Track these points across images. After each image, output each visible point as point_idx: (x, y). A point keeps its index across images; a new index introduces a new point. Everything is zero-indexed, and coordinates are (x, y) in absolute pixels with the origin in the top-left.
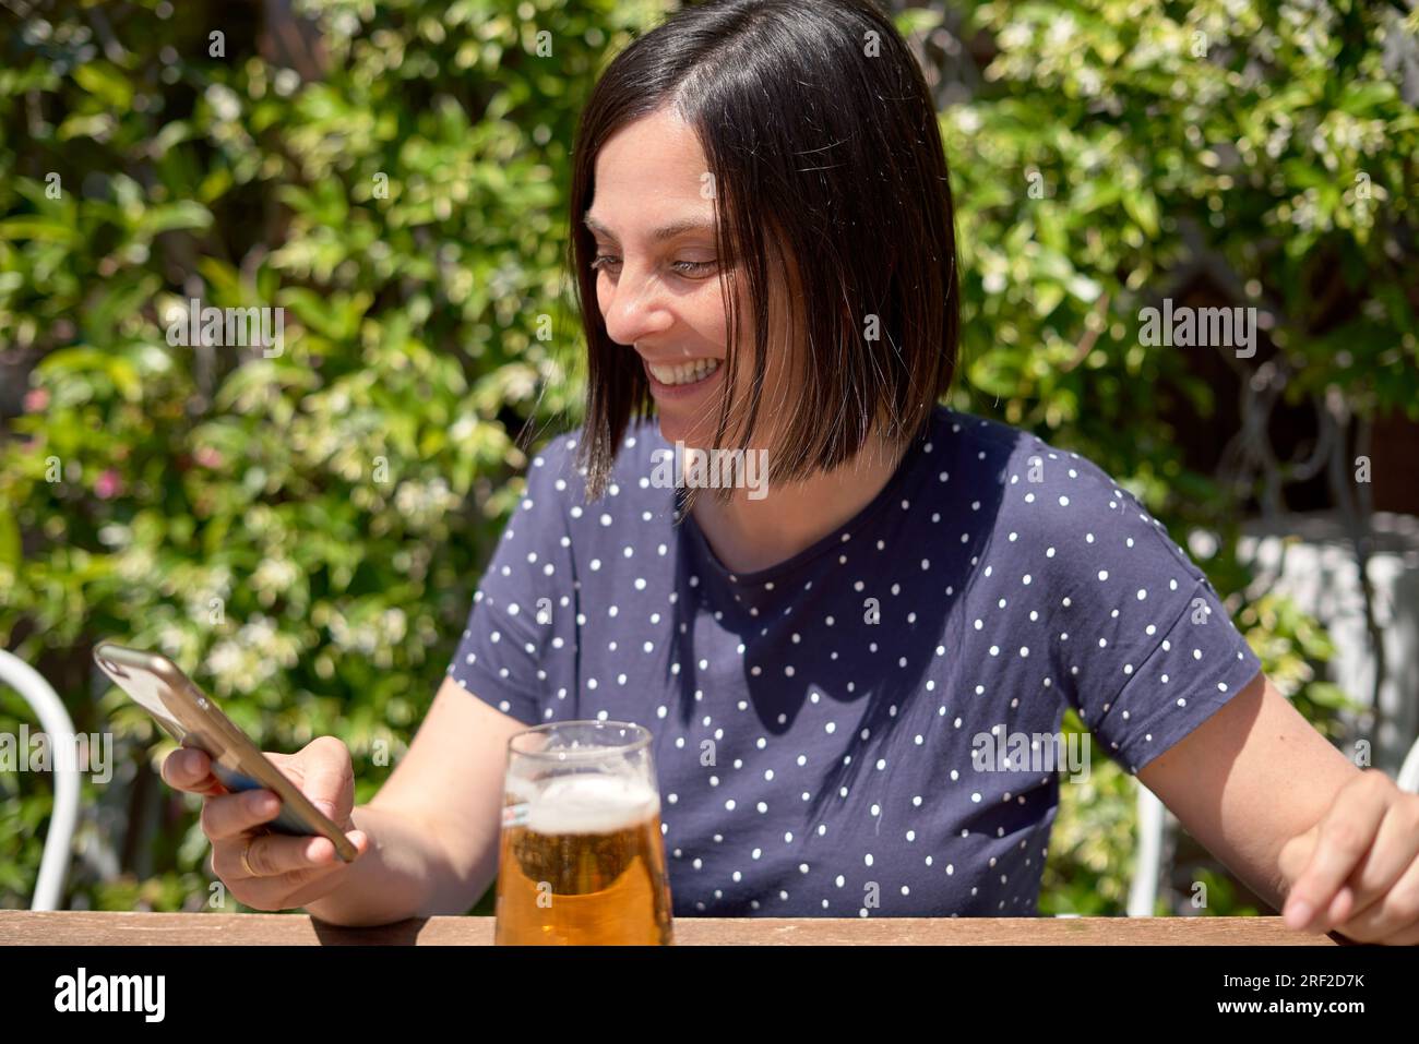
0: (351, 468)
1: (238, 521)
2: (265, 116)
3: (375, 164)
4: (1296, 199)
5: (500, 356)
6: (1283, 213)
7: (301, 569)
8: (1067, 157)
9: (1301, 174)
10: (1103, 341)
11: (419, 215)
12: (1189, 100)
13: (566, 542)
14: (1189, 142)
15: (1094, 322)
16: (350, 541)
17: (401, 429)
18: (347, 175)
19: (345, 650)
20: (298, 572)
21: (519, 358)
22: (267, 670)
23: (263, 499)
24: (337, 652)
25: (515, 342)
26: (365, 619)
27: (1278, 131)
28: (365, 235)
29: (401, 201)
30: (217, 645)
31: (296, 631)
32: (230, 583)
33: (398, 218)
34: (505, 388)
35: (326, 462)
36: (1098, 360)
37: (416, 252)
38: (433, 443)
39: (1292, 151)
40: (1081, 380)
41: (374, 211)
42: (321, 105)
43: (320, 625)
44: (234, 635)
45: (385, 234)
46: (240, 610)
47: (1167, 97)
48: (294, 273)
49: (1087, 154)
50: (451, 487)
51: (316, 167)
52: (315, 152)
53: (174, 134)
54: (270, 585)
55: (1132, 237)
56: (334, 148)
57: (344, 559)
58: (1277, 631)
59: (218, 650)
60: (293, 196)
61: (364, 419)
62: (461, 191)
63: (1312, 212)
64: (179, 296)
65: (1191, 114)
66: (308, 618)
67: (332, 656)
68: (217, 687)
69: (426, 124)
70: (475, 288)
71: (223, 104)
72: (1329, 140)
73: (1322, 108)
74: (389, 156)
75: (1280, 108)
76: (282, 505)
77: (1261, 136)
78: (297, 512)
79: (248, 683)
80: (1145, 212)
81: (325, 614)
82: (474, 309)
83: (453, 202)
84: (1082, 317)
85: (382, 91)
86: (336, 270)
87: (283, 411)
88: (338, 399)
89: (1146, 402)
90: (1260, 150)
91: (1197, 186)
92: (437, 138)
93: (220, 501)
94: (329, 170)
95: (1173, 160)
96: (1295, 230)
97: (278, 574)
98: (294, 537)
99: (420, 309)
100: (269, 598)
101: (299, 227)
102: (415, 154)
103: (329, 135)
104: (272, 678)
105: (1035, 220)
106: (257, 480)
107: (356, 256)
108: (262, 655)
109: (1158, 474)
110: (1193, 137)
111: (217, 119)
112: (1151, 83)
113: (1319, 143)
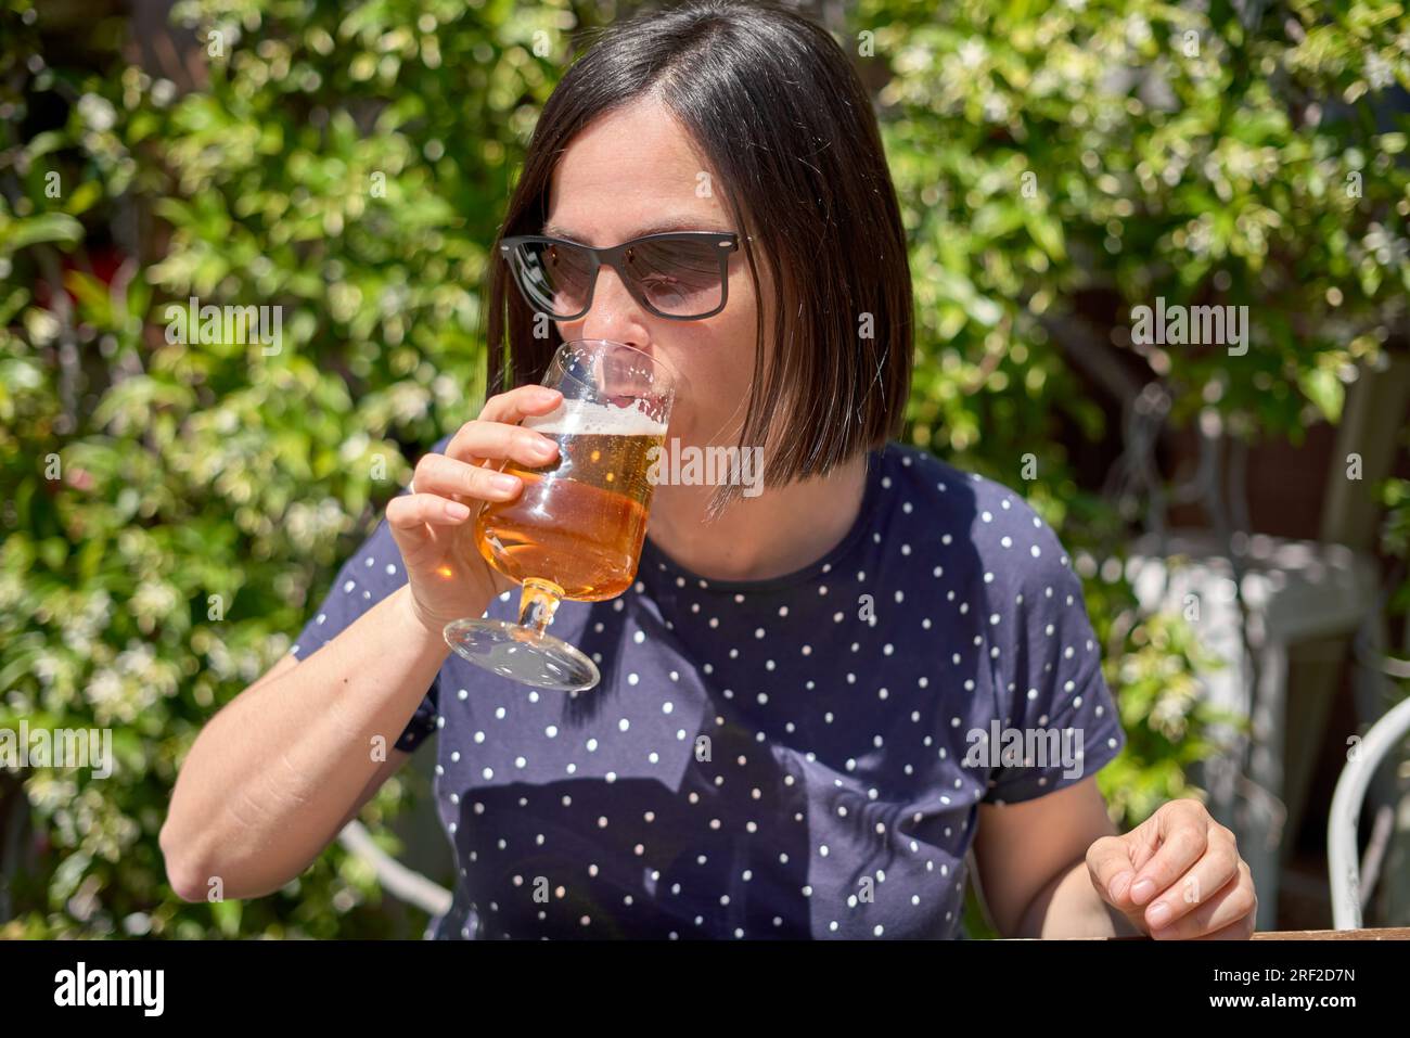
0: (240, 489)
1: (112, 544)
2: (141, 127)
3: (256, 179)
4: (1191, 223)
5: (387, 376)
6: (1178, 239)
7: (180, 594)
8: (966, 181)
9: (1196, 201)
10: (1005, 364)
11: (307, 229)
12: (1090, 126)
14: (1085, 168)
15: (995, 345)
16: (230, 564)
17: (292, 449)
18: (227, 187)
19: (224, 677)
20: (177, 596)
21: (408, 377)
22: (147, 698)
23: (138, 521)
24: (216, 680)
25: (405, 360)
26: (247, 644)
27: (1175, 159)
28: (247, 252)
29: (288, 215)
30: (95, 673)
31: (175, 658)
32: (109, 609)
33: (282, 233)
34: (393, 408)
35: (212, 483)
36: (998, 382)
37: (302, 267)
38: (327, 464)
39: (1188, 178)
40: (980, 401)
41: (255, 226)
42: (199, 115)
43: (199, 652)
44: (111, 662)
45: (268, 251)
46: (115, 638)
47: (1068, 123)
48: (173, 289)
49: (987, 178)
50: (344, 509)
51: (193, 179)
52: (195, 164)
53: (44, 143)
54: (149, 610)
55: (1036, 261)
56: (214, 161)
57: (222, 584)
58: (1170, 649)
59: (98, 678)
60: (171, 209)
61: (252, 439)
62: (356, 206)
63: (1207, 237)
64: (47, 313)
65: (1092, 141)
66: (186, 642)
67: (210, 683)
68: (96, 717)
69: (311, 137)
70: (364, 306)
71: (96, 113)
72: (1224, 166)
73: (1215, 137)
74: (272, 171)
75: (1179, 136)
76: (155, 529)
77: (1160, 163)
78: (173, 536)
79: (128, 712)
80: (1050, 236)
81: (205, 641)
82: (363, 327)
83: (346, 218)
84: (982, 339)
85: (264, 102)
86: (218, 285)
87: (164, 431)
88: (225, 417)
89: (1041, 423)
90: (1158, 177)
91: (1097, 211)
92: (324, 150)
93: (92, 523)
94: (209, 181)
95: (1074, 187)
96: (1189, 255)
97: (157, 599)
98: (171, 561)
99: (305, 327)
100: (148, 625)
101: (180, 242)
102: (302, 167)
103: (210, 147)
104: (152, 707)
105: (935, 243)
106: (129, 502)
107: (237, 272)
108: (141, 682)
109: (1054, 494)
110: (1090, 163)
111: (89, 129)
112: (1053, 111)
113: (1211, 170)
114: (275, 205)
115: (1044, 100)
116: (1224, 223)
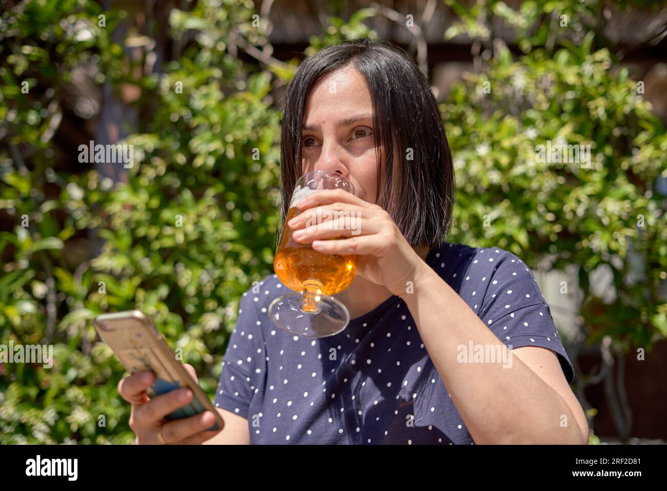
1: (62, 392)
2: (95, 198)
4: (591, 236)
5: (202, 311)
6: (585, 243)
9: (592, 226)
11: (167, 243)
12: (539, 190)
13: (259, 323)
20: (90, 417)
21: (211, 311)
23: (80, 382)
25: (211, 305)
27: (582, 204)
28: (139, 254)
29: (158, 238)
32: (54, 418)
33: (156, 245)
37: (164, 261)
39: (588, 215)
41: (144, 242)
42: (123, 194)
45: (148, 254)
47: (529, 189)
48: (103, 269)
49: (490, 214)
51: (118, 222)
52: (119, 214)
53: (48, 206)
54: (75, 422)
60: (106, 234)
62: (190, 229)
63: (599, 243)
64: (43, 283)
65: (542, 197)
69: (173, 203)
70: (192, 279)
71: (75, 192)
72: (605, 210)
73: (598, 197)
74: (154, 216)
75: (582, 193)
76: (84, 387)
77: (574, 206)
78: (92, 391)
82: (192, 290)
83: (185, 235)
85: (153, 187)
86: (124, 269)
90: (574, 212)
91: (545, 230)
93: (54, 383)
94: (124, 224)
95: (533, 218)
96: (591, 251)
97: (80, 417)
98: (89, 402)
99: (164, 291)
100: (74, 428)
101: (107, 247)
102: (167, 214)
103: (126, 207)
106: (72, 374)
107: (134, 264)
111: (71, 200)
112: (522, 183)
113: (599, 212)
114: (153, 232)
115: (517, 177)
116: (606, 237)
